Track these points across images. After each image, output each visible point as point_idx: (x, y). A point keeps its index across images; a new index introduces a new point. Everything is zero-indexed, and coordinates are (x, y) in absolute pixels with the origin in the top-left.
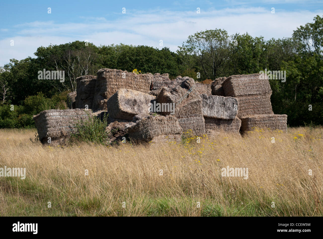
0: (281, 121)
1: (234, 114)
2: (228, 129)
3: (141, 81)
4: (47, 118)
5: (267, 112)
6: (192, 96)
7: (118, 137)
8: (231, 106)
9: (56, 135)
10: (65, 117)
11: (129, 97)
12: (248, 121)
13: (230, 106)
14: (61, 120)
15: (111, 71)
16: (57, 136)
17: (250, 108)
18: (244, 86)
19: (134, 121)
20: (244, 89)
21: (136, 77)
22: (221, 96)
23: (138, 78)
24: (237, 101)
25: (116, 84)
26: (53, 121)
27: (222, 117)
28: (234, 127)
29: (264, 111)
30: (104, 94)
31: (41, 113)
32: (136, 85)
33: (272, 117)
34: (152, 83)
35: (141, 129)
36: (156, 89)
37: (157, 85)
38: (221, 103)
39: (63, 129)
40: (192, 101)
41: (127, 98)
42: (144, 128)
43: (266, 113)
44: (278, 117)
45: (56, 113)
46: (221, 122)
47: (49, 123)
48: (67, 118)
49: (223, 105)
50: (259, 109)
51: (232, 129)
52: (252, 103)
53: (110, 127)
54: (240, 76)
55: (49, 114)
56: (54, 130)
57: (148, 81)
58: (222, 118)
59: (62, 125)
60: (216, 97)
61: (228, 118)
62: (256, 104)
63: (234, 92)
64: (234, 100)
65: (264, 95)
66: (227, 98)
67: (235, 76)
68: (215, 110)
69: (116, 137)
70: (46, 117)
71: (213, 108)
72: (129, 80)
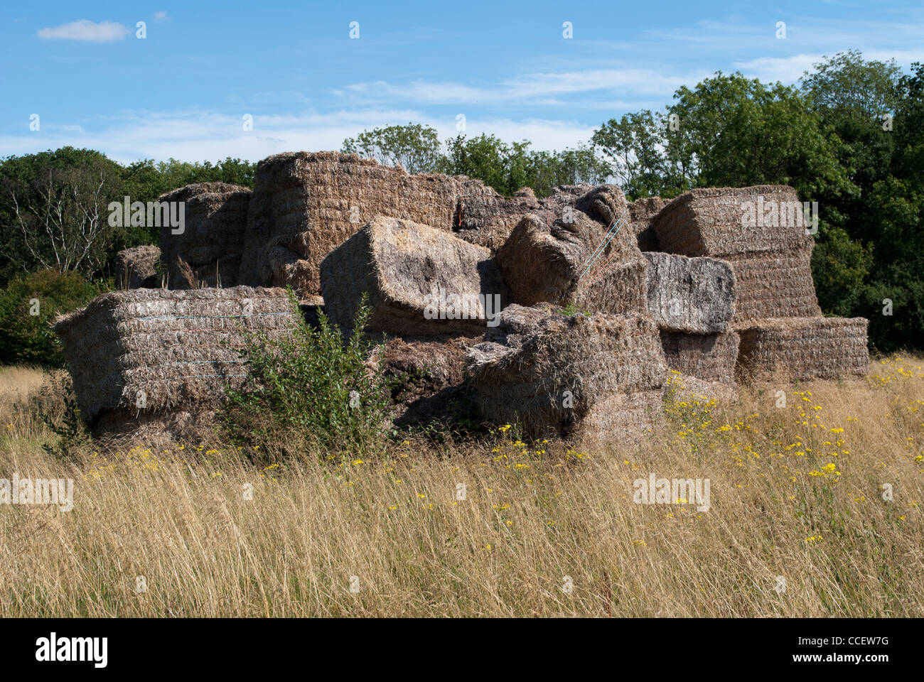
0: (853, 340)
1: (723, 315)
2: (703, 365)
3: (426, 198)
4: (123, 324)
5: (803, 308)
6: (618, 251)
7: (416, 402)
8: (711, 289)
9: (163, 399)
10: (196, 323)
11: (410, 250)
12: (757, 339)
13: (708, 290)
14: (182, 333)
15: (323, 158)
16: (165, 403)
17: (755, 298)
18: (732, 225)
19: (494, 335)
20: (734, 235)
21: (408, 181)
22: (679, 256)
23: (416, 184)
24: (730, 272)
25: (341, 205)
26: (148, 337)
27: (688, 325)
28: (722, 359)
29: (796, 307)
30: (299, 240)
31: (93, 304)
32: (409, 211)
33: (828, 325)
34: (459, 206)
35: (543, 370)
36: (474, 227)
37: (478, 211)
38: (680, 278)
39: (189, 374)
40: (620, 266)
41: (404, 252)
42: (556, 365)
43: (800, 314)
44: (845, 324)
45: (157, 303)
46: (683, 342)
47: (132, 346)
48: (203, 325)
49: (687, 286)
50: (781, 300)
51: (713, 366)
52: (759, 281)
53: (373, 362)
54: (716, 191)
55: (130, 306)
56: (153, 378)
57: (449, 199)
58: (688, 329)
59: (185, 356)
60: (664, 257)
61: (705, 328)
62: (771, 284)
63: (702, 242)
64: (720, 267)
65: (793, 254)
66: (698, 262)
67: (703, 192)
68: (662, 303)
69: (407, 405)
70: (116, 323)
71: (655, 296)
72: (386, 193)
